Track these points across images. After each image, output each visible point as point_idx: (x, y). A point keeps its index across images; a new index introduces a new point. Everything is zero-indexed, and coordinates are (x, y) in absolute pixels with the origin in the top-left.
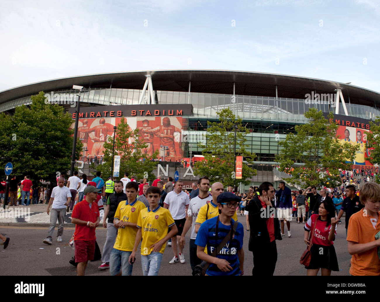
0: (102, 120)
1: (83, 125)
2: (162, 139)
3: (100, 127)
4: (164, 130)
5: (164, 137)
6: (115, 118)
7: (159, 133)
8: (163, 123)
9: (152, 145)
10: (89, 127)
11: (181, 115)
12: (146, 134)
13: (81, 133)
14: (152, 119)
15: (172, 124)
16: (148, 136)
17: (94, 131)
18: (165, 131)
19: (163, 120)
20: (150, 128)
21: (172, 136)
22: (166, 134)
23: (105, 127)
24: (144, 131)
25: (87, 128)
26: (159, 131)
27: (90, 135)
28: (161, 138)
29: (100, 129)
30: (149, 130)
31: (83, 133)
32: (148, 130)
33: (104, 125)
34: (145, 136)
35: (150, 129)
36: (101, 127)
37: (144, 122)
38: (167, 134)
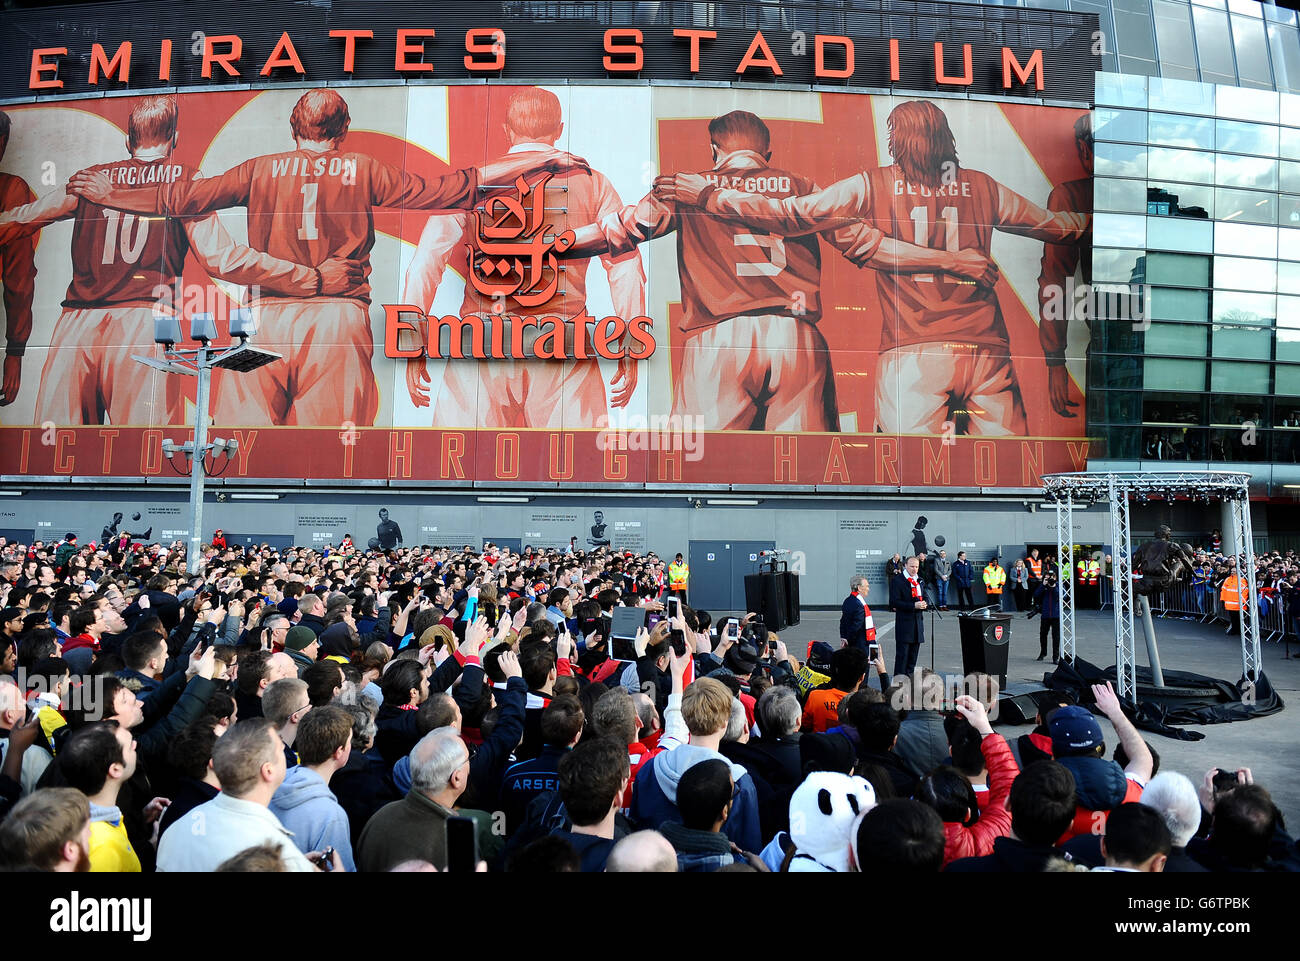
0: (317, 103)
1: (133, 145)
2: (896, 278)
3: (299, 166)
4: (908, 203)
5: (909, 271)
6: (444, 90)
7: (867, 230)
8: (897, 148)
9: (808, 333)
10: (191, 169)
11: (1037, 93)
12: (745, 239)
13: (112, 216)
14: (799, 106)
15: (967, 157)
16: (766, 253)
17: (244, 203)
18: (920, 215)
19: (894, 119)
20: (781, 184)
21: (975, 256)
22: (931, 245)
23: (349, 168)
24: (726, 205)
25: (173, 172)
26: (865, 211)
27: (201, 233)
28: (886, 270)
29: (298, 186)
30: (774, 203)
31: (129, 219)
32: (762, 206)
33: (337, 151)
34: (746, 255)
35: (779, 196)
36: (311, 169)
37: (720, 127)
38: (936, 240)
